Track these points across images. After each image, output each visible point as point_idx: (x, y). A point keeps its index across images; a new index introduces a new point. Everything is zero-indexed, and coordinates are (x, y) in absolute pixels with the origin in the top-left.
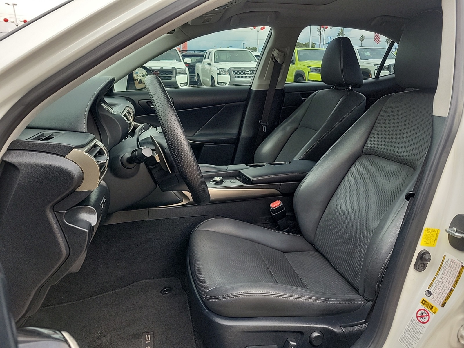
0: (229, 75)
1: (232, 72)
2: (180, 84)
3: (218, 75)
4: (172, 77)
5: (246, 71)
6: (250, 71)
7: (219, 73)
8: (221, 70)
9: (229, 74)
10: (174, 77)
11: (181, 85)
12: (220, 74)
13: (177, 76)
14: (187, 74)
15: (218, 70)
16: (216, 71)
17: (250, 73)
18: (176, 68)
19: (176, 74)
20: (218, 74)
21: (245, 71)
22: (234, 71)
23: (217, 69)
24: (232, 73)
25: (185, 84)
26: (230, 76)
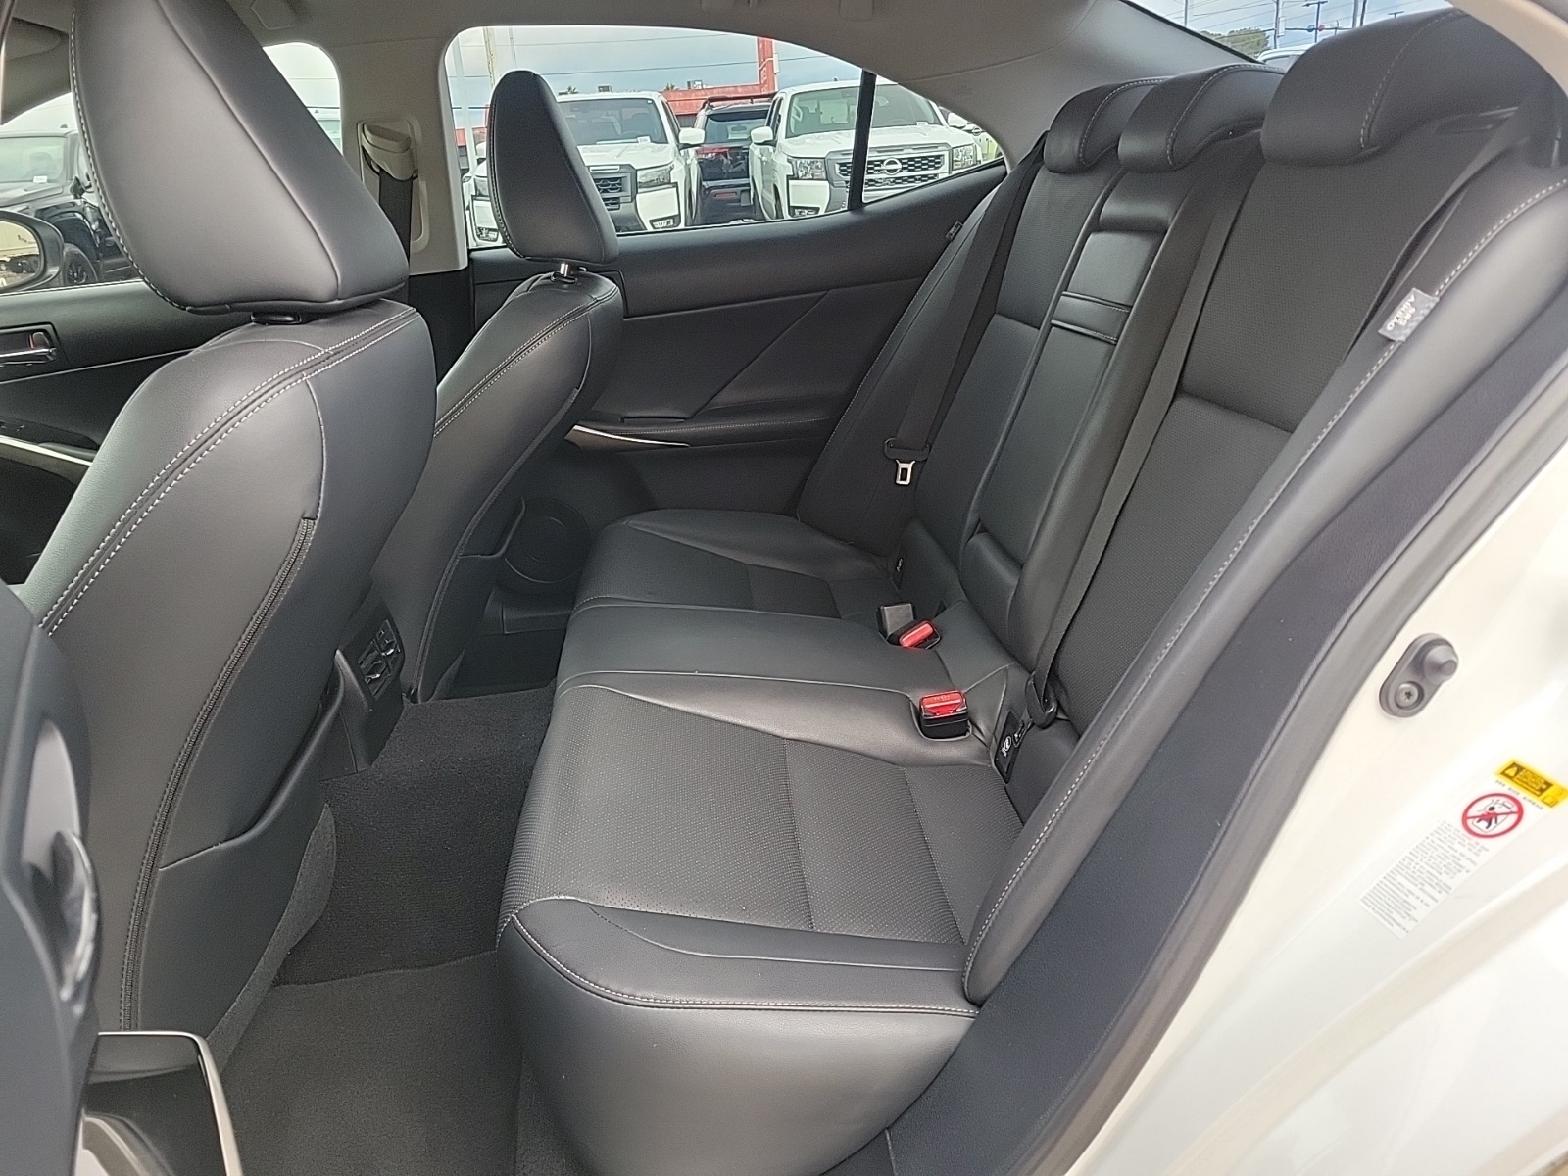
0: (827, 180)
1: (837, 166)
2: (652, 222)
3: (791, 182)
4: (622, 200)
5: (885, 162)
6: (900, 160)
7: (791, 174)
8: (798, 162)
9: (825, 177)
10: (630, 199)
11: (656, 224)
12: (797, 179)
13: (638, 196)
14: (676, 185)
15: (790, 165)
16: (784, 166)
17: (899, 166)
18: (636, 167)
19: (636, 186)
20: (789, 178)
21: (882, 161)
22: (842, 164)
23: (789, 161)
24: (838, 171)
25: (672, 220)
26: (831, 184)
